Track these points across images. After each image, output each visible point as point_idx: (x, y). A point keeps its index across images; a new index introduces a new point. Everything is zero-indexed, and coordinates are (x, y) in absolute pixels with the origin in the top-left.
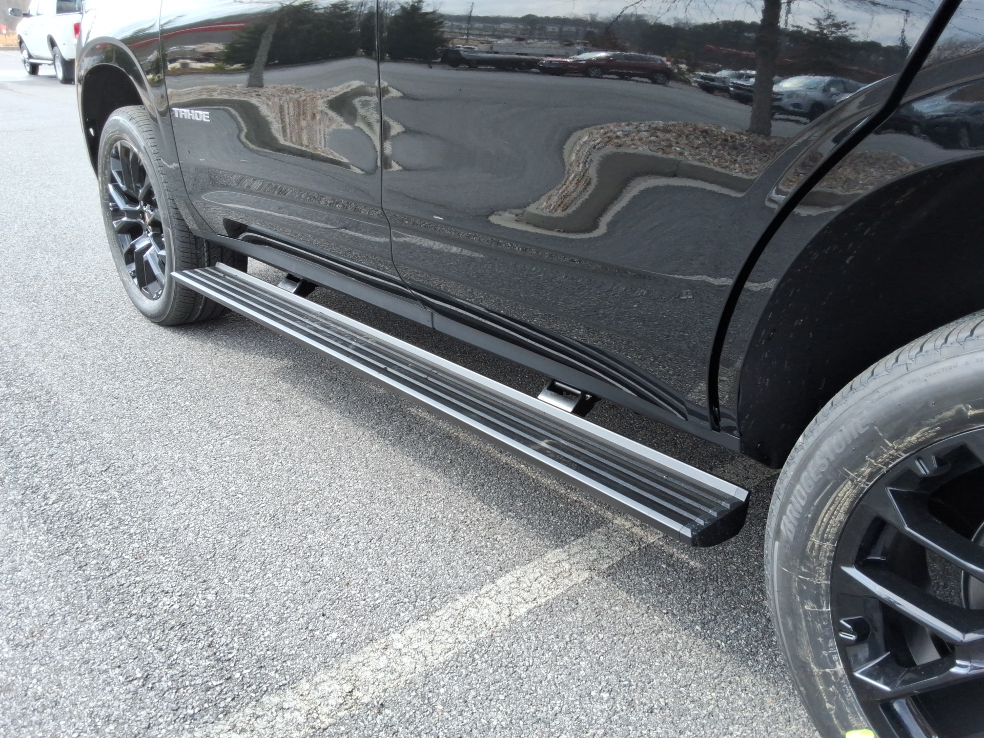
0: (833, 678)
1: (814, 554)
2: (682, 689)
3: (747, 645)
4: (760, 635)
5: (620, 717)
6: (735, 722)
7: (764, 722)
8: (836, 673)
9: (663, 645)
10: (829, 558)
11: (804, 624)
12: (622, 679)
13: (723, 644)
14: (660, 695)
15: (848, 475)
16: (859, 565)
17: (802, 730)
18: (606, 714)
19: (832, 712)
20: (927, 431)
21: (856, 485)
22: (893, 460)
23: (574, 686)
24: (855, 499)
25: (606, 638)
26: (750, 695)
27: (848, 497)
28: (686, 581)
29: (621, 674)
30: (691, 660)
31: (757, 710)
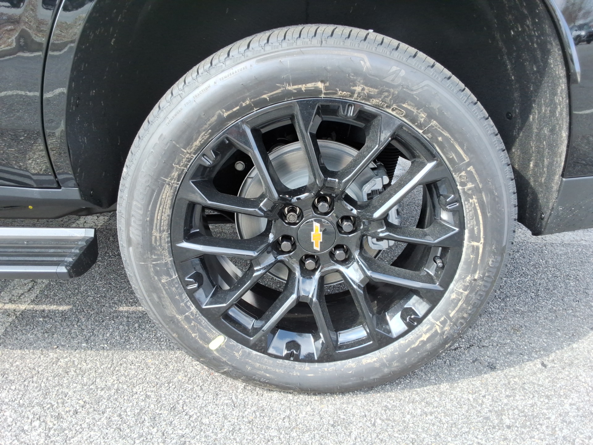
0: (191, 317)
1: (158, 244)
2: (91, 387)
3: (121, 338)
4: (127, 328)
5: (55, 430)
6: (135, 385)
7: (152, 375)
8: (192, 313)
9: (64, 368)
10: (168, 242)
11: (164, 292)
12: (44, 406)
13: (106, 345)
14: (77, 399)
15: (165, 181)
16: (186, 239)
17: (176, 365)
18: (43, 435)
19: (197, 338)
20: (204, 135)
21: (172, 187)
22: (189, 161)
23: (7, 433)
24: (173, 196)
25: (18, 387)
26: (137, 365)
27: (169, 196)
28: (62, 321)
29: (42, 403)
30: (89, 366)
31: (145, 370)
